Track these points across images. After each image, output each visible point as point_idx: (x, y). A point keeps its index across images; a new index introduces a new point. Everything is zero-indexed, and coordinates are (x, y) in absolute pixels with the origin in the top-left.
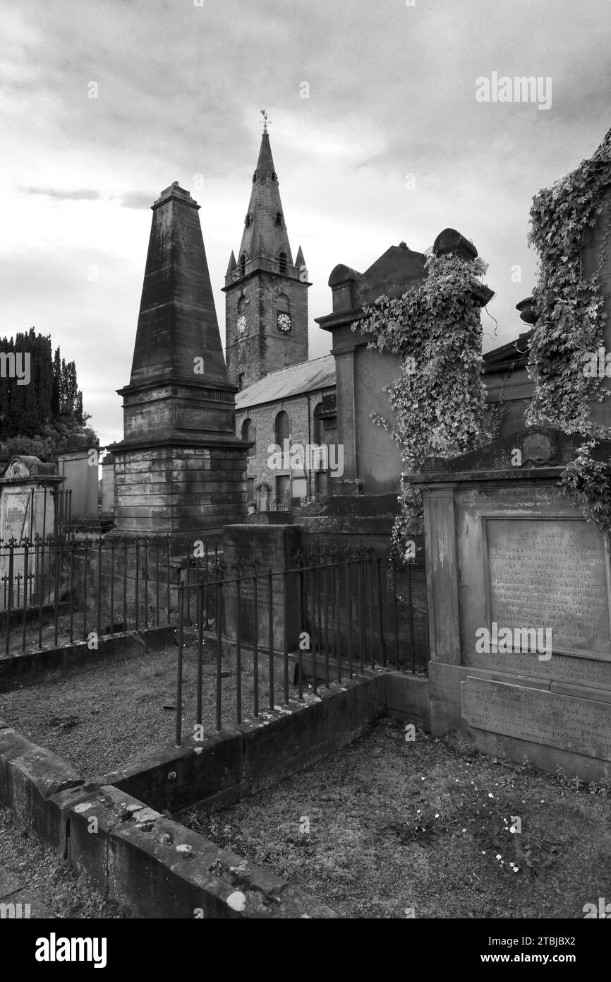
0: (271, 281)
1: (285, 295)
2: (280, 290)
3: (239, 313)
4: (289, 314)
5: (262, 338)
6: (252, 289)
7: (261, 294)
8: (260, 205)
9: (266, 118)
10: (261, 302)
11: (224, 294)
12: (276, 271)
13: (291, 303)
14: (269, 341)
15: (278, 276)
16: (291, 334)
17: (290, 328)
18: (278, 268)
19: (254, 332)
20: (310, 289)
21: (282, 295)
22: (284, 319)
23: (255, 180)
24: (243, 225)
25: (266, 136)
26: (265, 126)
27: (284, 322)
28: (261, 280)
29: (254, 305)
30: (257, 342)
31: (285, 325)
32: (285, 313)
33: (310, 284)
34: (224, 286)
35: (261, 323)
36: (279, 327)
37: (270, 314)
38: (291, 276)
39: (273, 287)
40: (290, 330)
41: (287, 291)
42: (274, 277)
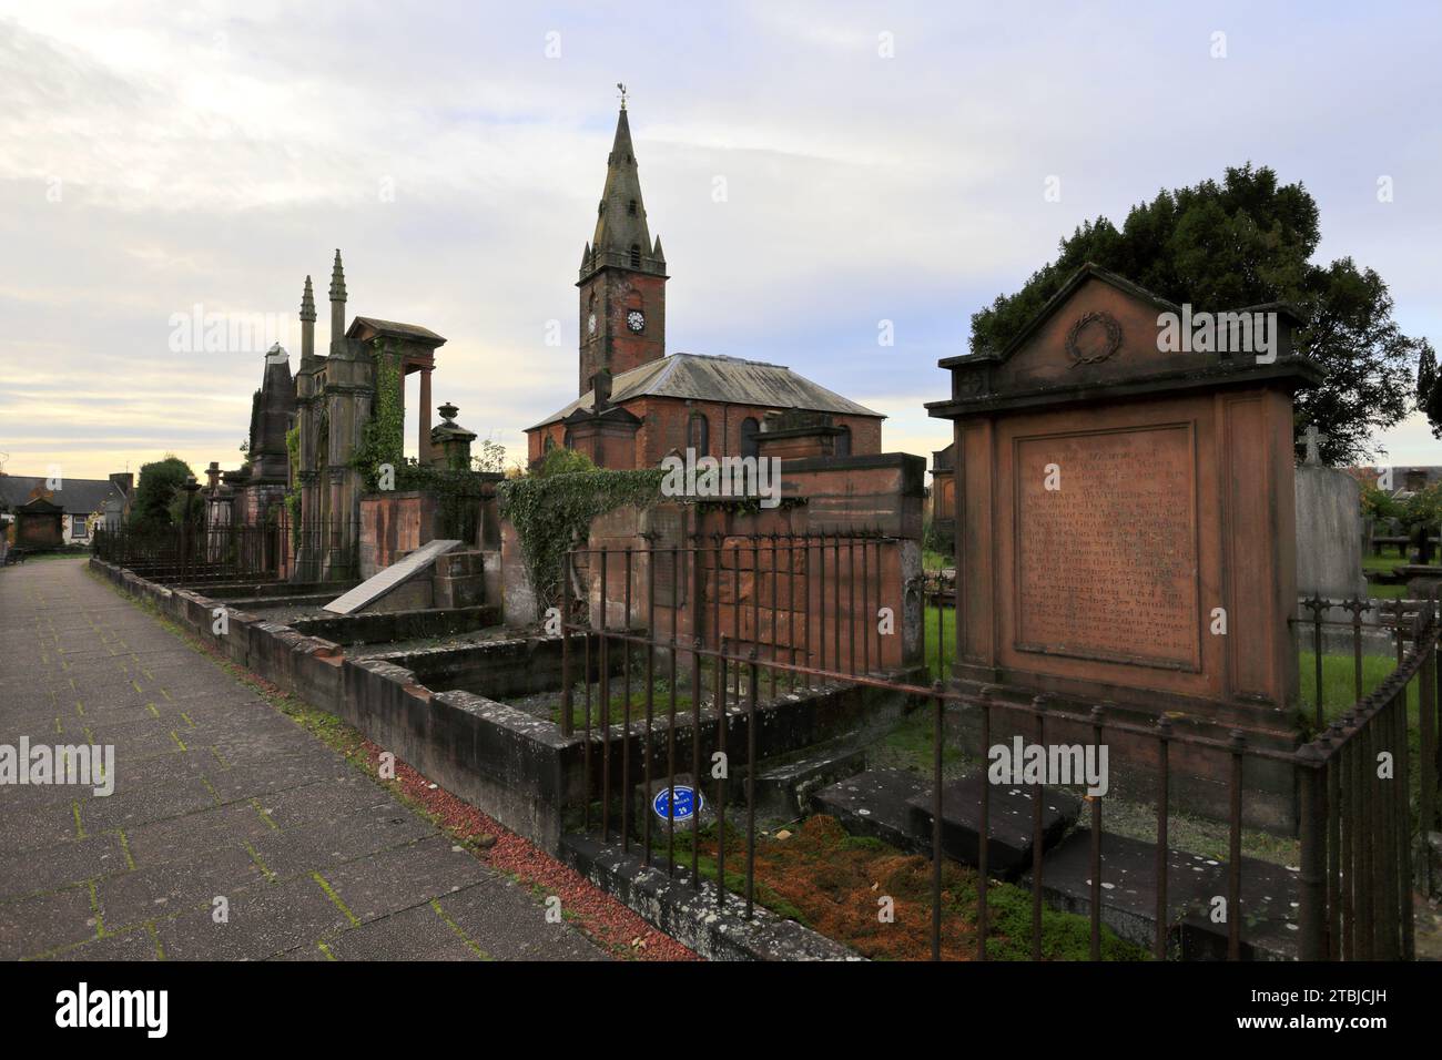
0: (621, 277)
1: (638, 291)
2: (631, 287)
3: (591, 311)
4: (641, 312)
5: (609, 339)
6: (600, 286)
7: (608, 293)
8: (613, 192)
9: (624, 92)
10: (608, 300)
11: (578, 289)
12: (627, 265)
13: (644, 300)
14: (618, 343)
15: (628, 271)
16: (645, 333)
17: (643, 327)
18: (629, 262)
19: (602, 334)
20: (667, 282)
21: (634, 291)
22: (636, 318)
23: (609, 164)
24: (597, 215)
25: (623, 114)
26: (623, 101)
27: (635, 321)
28: (608, 277)
29: (602, 304)
30: (604, 344)
31: (636, 324)
32: (636, 311)
33: (668, 278)
34: (578, 280)
35: (607, 322)
36: (629, 327)
37: (619, 312)
38: (645, 270)
39: (623, 284)
40: (643, 329)
41: (640, 287)
42: (624, 273)
